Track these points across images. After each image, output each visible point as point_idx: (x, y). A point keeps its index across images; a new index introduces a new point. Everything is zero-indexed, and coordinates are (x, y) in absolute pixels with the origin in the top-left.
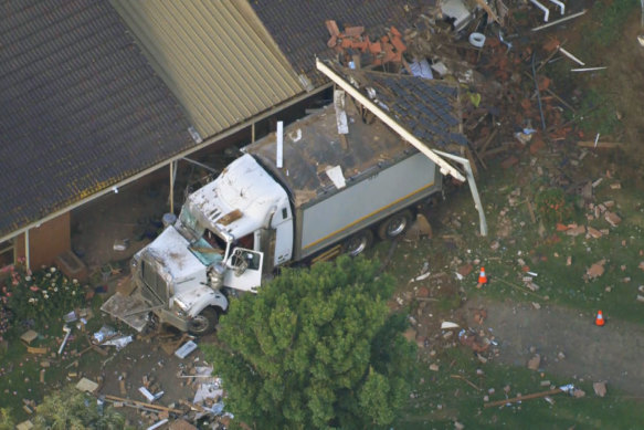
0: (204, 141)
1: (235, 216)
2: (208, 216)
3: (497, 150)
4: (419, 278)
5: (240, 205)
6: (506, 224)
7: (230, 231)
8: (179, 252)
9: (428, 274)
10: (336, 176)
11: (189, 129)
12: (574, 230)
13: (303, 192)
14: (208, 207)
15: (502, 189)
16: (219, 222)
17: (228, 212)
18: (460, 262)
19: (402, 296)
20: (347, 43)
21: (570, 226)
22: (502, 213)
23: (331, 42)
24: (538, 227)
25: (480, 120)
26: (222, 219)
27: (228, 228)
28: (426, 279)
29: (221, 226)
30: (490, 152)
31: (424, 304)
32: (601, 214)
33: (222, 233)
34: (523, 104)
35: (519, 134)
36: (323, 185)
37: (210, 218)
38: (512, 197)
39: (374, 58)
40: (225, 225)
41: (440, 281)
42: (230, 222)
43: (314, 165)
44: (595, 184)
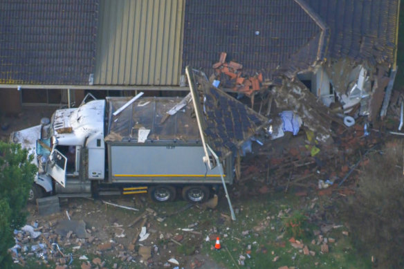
0: (94, 85)
1: (68, 131)
2: (56, 124)
3: (302, 185)
4: (184, 230)
5: (74, 126)
6: (264, 225)
7: (58, 137)
8: (30, 141)
9: (192, 230)
10: (143, 135)
11: (91, 75)
12: (297, 244)
13: (116, 135)
14: (59, 120)
15: (282, 206)
16: (57, 130)
17: (66, 127)
18: (215, 231)
19: (165, 235)
20: (226, 70)
21: (297, 241)
22: (268, 218)
23: (216, 65)
24: (280, 234)
25: (306, 164)
26: (60, 129)
27: (59, 135)
28: (187, 232)
29: (56, 133)
30: (299, 184)
31: (172, 244)
32: (322, 243)
33: (54, 137)
34: (342, 168)
35: (321, 181)
36: (131, 136)
37: (55, 126)
38: (283, 212)
39: (235, 86)
40: (59, 133)
41: (193, 236)
42: (62, 133)
43: (135, 123)
44: (335, 227)
